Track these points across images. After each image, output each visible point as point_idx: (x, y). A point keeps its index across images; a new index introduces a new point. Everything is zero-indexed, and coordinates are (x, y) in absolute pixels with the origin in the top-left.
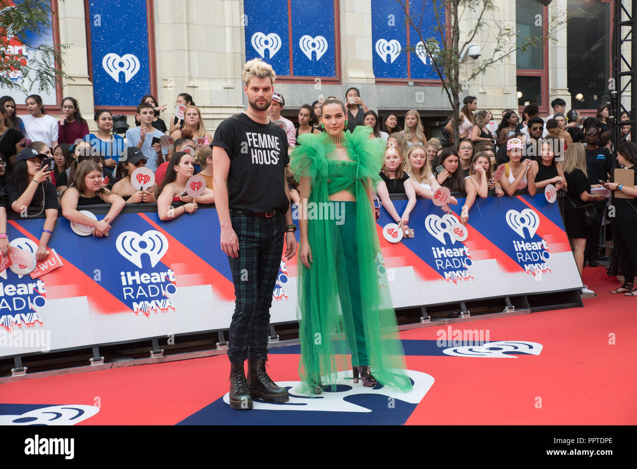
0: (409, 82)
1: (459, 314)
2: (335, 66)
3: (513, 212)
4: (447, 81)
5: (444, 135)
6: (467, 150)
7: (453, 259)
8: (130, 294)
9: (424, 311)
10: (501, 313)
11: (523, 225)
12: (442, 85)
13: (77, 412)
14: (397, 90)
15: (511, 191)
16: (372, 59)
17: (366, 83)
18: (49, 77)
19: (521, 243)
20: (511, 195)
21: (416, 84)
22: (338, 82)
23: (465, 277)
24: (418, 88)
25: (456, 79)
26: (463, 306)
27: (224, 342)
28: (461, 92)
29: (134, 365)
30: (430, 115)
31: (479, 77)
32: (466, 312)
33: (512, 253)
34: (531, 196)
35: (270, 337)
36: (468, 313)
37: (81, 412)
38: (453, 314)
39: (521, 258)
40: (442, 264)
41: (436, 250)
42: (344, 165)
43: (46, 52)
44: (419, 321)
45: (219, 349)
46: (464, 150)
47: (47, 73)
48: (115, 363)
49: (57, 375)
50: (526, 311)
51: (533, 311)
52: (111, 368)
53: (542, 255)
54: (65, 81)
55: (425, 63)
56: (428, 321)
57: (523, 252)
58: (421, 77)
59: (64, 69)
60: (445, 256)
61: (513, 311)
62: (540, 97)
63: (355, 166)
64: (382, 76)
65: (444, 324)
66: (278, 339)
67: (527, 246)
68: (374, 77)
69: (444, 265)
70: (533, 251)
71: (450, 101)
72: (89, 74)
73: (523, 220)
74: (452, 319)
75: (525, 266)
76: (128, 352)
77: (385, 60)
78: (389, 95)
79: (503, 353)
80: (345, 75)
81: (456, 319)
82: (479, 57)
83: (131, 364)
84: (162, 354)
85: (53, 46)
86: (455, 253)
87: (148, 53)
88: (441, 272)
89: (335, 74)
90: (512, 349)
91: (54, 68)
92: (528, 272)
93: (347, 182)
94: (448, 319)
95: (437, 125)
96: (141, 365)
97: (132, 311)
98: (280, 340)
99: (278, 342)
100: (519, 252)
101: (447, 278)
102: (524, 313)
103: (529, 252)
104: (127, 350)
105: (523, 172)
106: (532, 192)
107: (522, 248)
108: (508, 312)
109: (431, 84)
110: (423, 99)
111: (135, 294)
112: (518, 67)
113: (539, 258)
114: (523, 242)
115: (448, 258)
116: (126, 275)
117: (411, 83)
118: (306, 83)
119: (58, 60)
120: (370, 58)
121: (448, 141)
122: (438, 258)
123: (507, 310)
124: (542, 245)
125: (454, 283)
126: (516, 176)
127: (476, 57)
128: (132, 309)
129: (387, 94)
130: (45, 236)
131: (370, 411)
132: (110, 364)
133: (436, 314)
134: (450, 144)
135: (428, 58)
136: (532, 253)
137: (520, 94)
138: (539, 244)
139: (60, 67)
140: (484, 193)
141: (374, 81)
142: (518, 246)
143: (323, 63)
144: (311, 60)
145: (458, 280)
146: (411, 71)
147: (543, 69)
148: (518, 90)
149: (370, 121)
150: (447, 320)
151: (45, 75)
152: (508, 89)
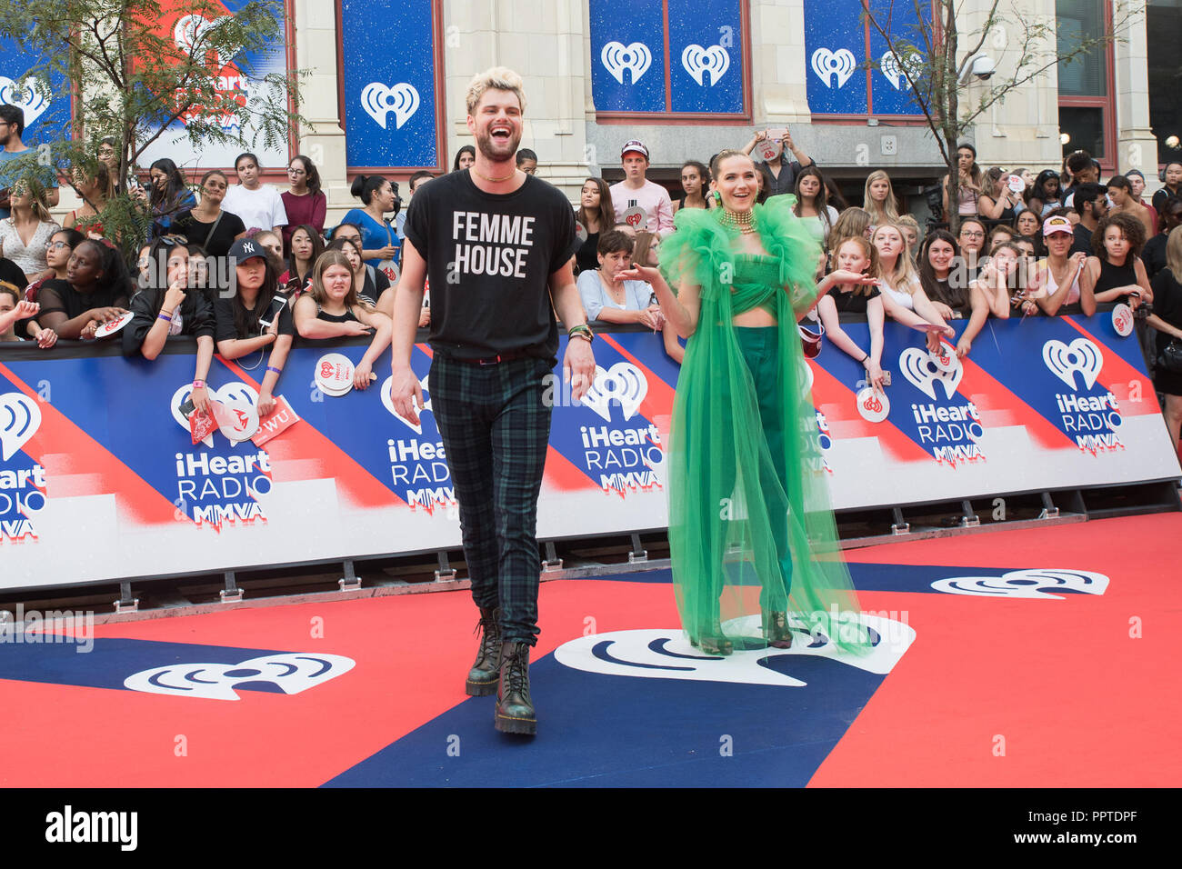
0: (870, 120)
1: (960, 520)
2: (743, 94)
3: (1055, 344)
4: (935, 117)
5: (933, 210)
6: (973, 237)
7: (949, 426)
8: (402, 476)
9: (898, 515)
10: (1035, 520)
11: (1073, 367)
12: (929, 124)
13: (321, 666)
14: (849, 133)
15: (1051, 308)
16: (805, 83)
17: (795, 121)
18: (279, 124)
19: (1070, 399)
20: (1053, 314)
21: (882, 123)
22: (748, 121)
23: (970, 456)
24: (886, 129)
25: (953, 114)
26: (968, 507)
27: (555, 560)
28: (961, 135)
29: (410, 593)
30: (907, 176)
31: (992, 110)
32: (972, 517)
33: (1054, 416)
34: (1086, 316)
35: (631, 554)
36: (975, 520)
37: (327, 666)
38: (952, 521)
39: (1071, 424)
40: (930, 433)
41: (918, 409)
42: (757, 262)
43: (276, 84)
44: (890, 531)
45: (547, 571)
46: (969, 237)
47: (276, 119)
48: (379, 588)
49: (289, 603)
50: (1079, 518)
51: (1092, 518)
52: (372, 596)
53: (1107, 420)
54: (303, 129)
55: (897, 87)
56: (906, 532)
57: (1074, 414)
58: (892, 111)
59: (302, 111)
60: (935, 420)
61: (1056, 516)
62: (1102, 143)
63: (777, 265)
64: (823, 110)
65: (933, 537)
66: (646, 557)
67: (1080, 404)
68: (809, 112)
69: (933, 436)
70: (1091, 411)
71: (943, 152)
72: (339, 118)
73: (1072, 359)
74: (947, 529)
75: (1078, 438)
76: (399, 570)
77: (828, 83)
78: (835, 143)
79: (1038, 590)
80: (760, 108)
81: (955, 528)
82: (992, 76)
83: (404, 591)
84: (453, 576)
85: (285, 74)
86: (952, 415)
87: (433, 81)
88: (929, 448)
89: (743, 109)
90: (1054, 584)
91: (286, 109)
92: (1083, 449)
93: (763, 292)
94: (940, 529)
95: (920, 192)
96: (420, 593)
97: (405, 504)
98: (649, 559)
99: (646, 561)
100: (1066, 413)
101: (938, 459)
102: (1075, 521)
103: (1085, 414)
104: (398, 569)
105: (1072, 274)
106: (1088, 309)
107: (1072, 407)
108: (1047, 518)
109: (908, 123)
110: (895, 148)
111: (410, 477)
112: (1062, 91)
113: (1101, 424)
114: (1073, 396)
115: (940, 422)
116: (396, 446)
117: (874, 122)
118: (694, 124)
119: (293, 95)
120: (803, 79)
121: (941, 220)
122: (923, 424)
123: (1046, 515)
124: (1108, 403)
125: (950, 467)
126: (1059, 282)
127: (985, 76)
128: (407, 501)
129: (833, 141)
130: (270, 378)
131: (804, 684)
132: (371, 589)
133: (920, 520)
134: (942, 224)
135: (902, 78)
136: (1090, 415)
137: (1065, 138)
138: (1103, 399)
139: (296, 106)
140: (1004, 311)
141: (809, 119)
142: (1065, 404)
143: (722, 90)
144: (701, 85)
145: (958, 461)
146: (874, 101)
147: (1105, 94)
148: (1062, 131)
149: (810, 186)
150: (938, 530)
151: (274, 121)
152: (1044, 130)
